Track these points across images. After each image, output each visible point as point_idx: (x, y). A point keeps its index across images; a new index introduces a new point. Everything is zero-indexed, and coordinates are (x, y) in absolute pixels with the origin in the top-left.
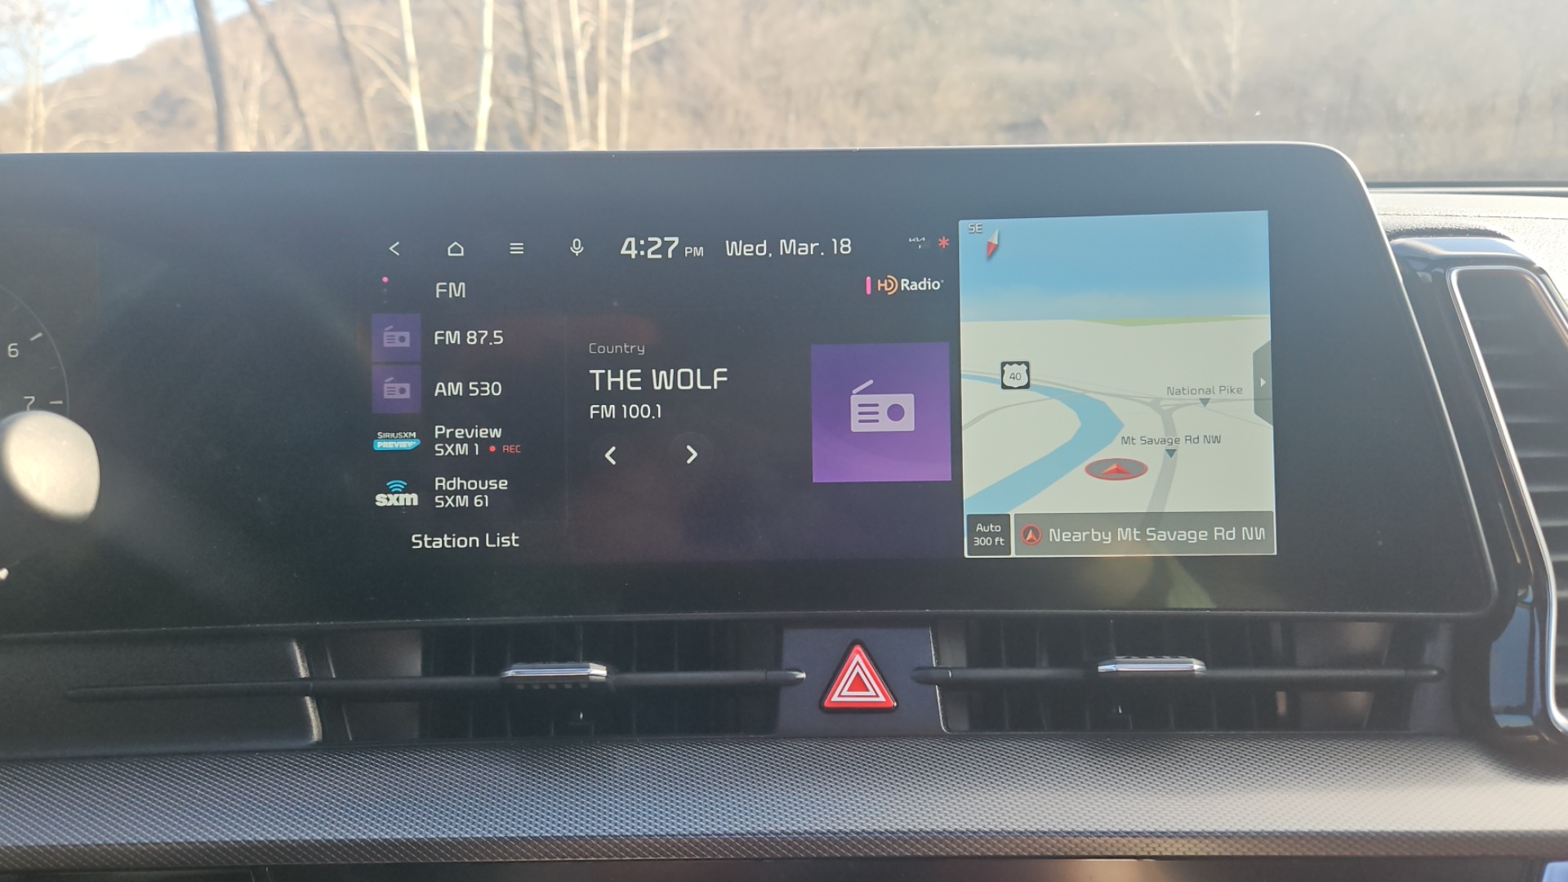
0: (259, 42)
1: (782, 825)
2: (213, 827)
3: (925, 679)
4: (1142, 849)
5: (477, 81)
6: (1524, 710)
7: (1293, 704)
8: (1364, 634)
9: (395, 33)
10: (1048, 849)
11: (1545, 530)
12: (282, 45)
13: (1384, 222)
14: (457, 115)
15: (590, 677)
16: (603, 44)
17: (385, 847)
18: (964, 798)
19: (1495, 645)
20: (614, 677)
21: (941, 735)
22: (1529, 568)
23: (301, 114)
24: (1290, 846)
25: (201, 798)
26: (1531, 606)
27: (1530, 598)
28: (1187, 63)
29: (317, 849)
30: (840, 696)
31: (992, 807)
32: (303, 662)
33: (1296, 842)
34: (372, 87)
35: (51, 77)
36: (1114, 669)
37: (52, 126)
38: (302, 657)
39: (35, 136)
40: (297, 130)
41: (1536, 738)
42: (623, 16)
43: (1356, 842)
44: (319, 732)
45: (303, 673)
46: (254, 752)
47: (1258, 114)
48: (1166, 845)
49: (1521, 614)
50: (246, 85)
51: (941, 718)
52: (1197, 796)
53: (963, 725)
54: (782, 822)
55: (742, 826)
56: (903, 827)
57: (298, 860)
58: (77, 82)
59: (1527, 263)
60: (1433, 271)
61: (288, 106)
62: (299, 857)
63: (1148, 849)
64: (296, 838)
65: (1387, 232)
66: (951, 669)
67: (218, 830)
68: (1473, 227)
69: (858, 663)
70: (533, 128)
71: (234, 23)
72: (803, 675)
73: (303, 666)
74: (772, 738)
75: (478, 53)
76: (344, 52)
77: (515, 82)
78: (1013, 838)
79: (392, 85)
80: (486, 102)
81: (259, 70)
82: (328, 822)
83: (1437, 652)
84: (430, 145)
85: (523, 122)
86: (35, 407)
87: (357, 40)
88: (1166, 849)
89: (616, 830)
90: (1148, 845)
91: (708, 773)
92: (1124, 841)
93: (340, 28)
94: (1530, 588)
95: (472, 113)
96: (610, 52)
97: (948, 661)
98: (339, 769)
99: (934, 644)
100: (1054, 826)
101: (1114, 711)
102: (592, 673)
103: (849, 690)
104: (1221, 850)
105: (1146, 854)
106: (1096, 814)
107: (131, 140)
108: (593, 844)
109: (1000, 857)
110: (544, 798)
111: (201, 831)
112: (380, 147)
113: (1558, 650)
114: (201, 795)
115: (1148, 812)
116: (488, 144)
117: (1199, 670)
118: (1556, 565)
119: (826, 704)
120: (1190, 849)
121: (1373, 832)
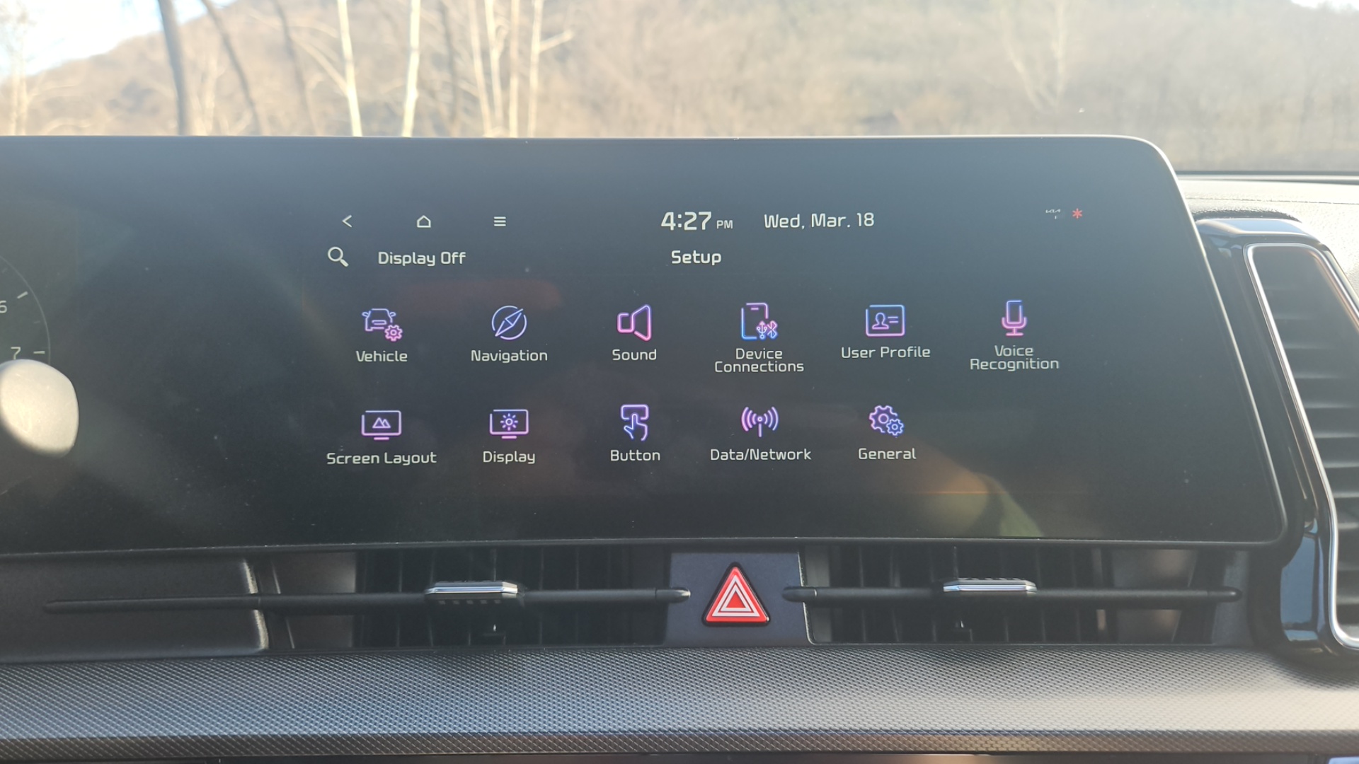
0: (215, 41)
1: (669, 724)
2: (173, 724)
3: (793, 598)
4: (982, 746)
5: (404, 75)
6: (1310, 626)
7: (1111, 619)
8: (1172, 560)
9: (333, 34)
10: (900, 746)
11: (1327, 470)
12: (236, 43)
13: (1190, 205)
14: (387, 106)
15: (503, 594)
16: (514, 46)
17: (323, 742)
18: (827, 701)
19: (1285, 570)
20: (523, 594)
21: (808, 646)
22: (1314, 504)
23: (251, 103)
24: (1109, 743)
25: (162, 698)
26: (1316, 537)
27: (1315, 530)
28: (1019, 66)
29: (263, 742)
30: (720, 611)
31: (851, 708)
32: (253, 579)
33: (1114, 739)
34: (313, 80)
35: (33, 69)
36: (958, 589)
37: (33, 112)
38: (251, 576)
39: (18, 121)
40: (247, 117)
41: (1321, 650)
42: (532, 21)
43: (1165, 739)
44: (266, 640)
45: (252, 589)
46: (209, 658)
47: (1081, 111)
48: (1002, 742)
49: (1307, 543)
50: (204, 77)
51: (807, 632)
52: (1029, 699)
53: (827, 638)
54: (669, 721)
55: (635, 724)
56: (774, 725)
57: (247, 752)
58: (55, 74)
59: (1313, 242)
60: (1232, 247)
61: (240, 97)
62: (248, 750)
63: (987, 745)
64: (245, 733)
65: (1193, 213)
66: (816, 588)
67: (177, 726)
68: (1267, 210)
69: (736, 584)
70: (453, 117)
71: (195, 23)
72: (688, 593)
73: (253, 583)
74: (660, 648)
75: (406, 51)
76: (289, 50)
77: (438, 77)
78: (869, 735)
79: (331, 79)
80: (412, 95)
81: (215, 65)
82: (273, 720)
83: (1235, 575)
84: (364, 131)
85: (445, 111)
86: (20, 357)
87: (300, 39)
88: (1002, 745)
89: (524, 728)
90: (986, 742)
91: (605, 678)
92: (966, 738)
93: (286, 29)
94: (1315, 522)
95: (401, 103)
96: (520, 52)
97: (814, 581)
98: (283, 673)
99: (801, 567)
100: (905, 725)
101: (957, 625)
102: (505, 590)
103: (728, 606)
104: (1049, 746)
105: (984, 750)
106: (942, 715)
107: (101, 125)
108: (505, 740)
109: (859, 752)
110: (462, 699)
111: (162, 726)
112: (320, 133)
113: (1339, 574)
114: (163, 696)
115: (986, 713)
116: (414, 131)
117: (1031, 591)
118: (1337, 501)
119: (708, 618)
120: (1022, 745)
121: (1180, 731)
